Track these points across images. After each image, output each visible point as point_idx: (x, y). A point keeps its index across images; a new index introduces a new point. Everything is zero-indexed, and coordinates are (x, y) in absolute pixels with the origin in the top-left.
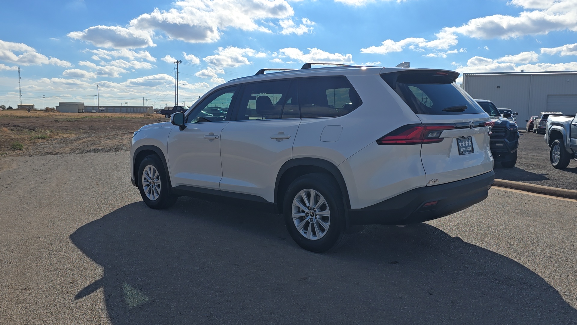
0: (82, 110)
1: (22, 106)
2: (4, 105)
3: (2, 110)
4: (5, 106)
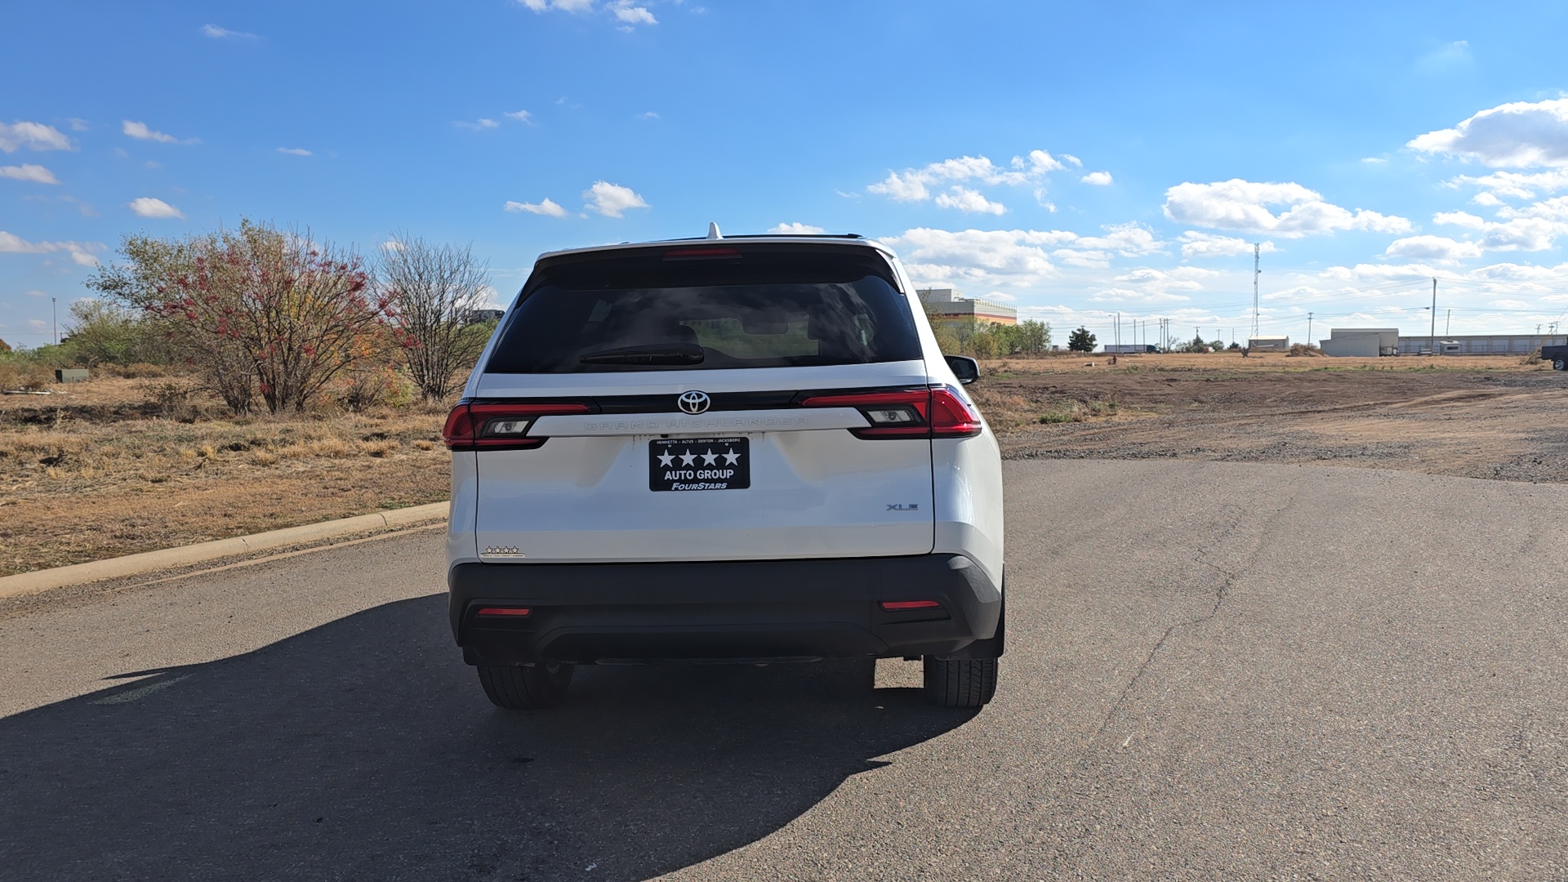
0: (1391, 349)
1: (1257, 342)
2: (1221, 340)
3: (1213, 353)
4: (1222, 343)
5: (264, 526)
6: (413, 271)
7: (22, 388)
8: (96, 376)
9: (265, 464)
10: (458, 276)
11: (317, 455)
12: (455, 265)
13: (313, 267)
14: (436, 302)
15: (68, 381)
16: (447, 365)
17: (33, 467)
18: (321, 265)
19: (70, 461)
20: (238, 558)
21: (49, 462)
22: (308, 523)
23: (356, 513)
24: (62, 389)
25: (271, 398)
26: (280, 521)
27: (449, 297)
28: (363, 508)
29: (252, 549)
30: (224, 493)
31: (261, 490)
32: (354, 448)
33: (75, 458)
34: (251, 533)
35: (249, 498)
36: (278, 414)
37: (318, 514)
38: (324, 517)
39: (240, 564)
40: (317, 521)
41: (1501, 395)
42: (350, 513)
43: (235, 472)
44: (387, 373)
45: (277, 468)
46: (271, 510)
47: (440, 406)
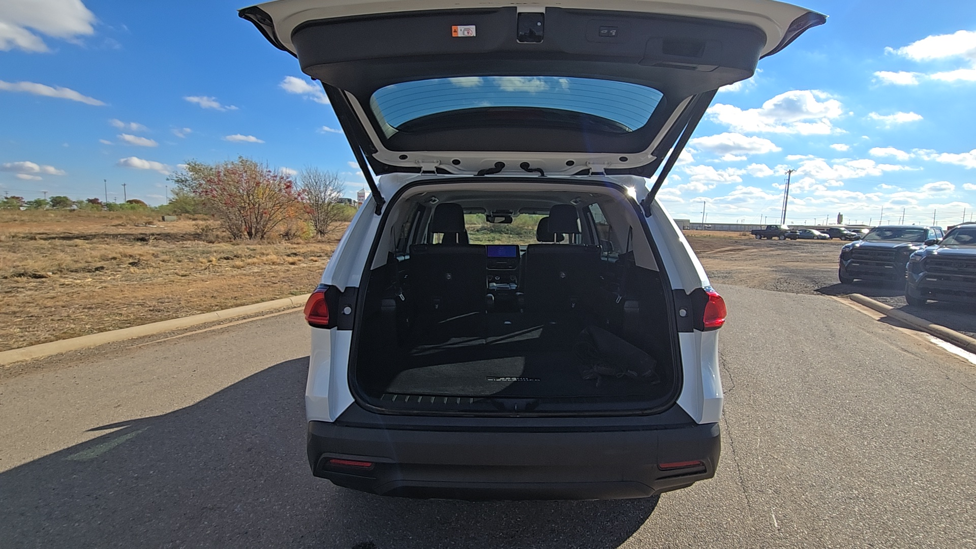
0: (687, 227)
5: (229, 305)
6: (313, 181)
7: (144, 224)
8: (180, 219)
9: (239, 267)
10: (333, 183)
11: (265, 264)
12: (331, 180)
13: (269, 177)
14: (323, 194)
15: (167, 221)
16: (327, 221)
17: (124, 266)
18: (273, 177)
19: (143, 264)
20: (213, 323)
21: (133, 264)
22: (253, 303)
23: (278, 297)
24: (162, 225)
25: (250, 234)
26: (238, 302)
27: (328, 193)
28: (282, 295)
29: (222, 318)
30: (213, 284)
31: (234, 282)
32: (282, 260)
33: (146, 262)
34: (222, 309)
35: (227, 287)
36: (252, 241)
37: (259, 297)
38: (261, 300)
39: (213, 328)
40: (257, 302)
41: (746, 249)
42: (274, 297)
43: (224, 272)
44: (301, 223)
45: (244, 270)
46: (236, 294)
47: (324, 239)
